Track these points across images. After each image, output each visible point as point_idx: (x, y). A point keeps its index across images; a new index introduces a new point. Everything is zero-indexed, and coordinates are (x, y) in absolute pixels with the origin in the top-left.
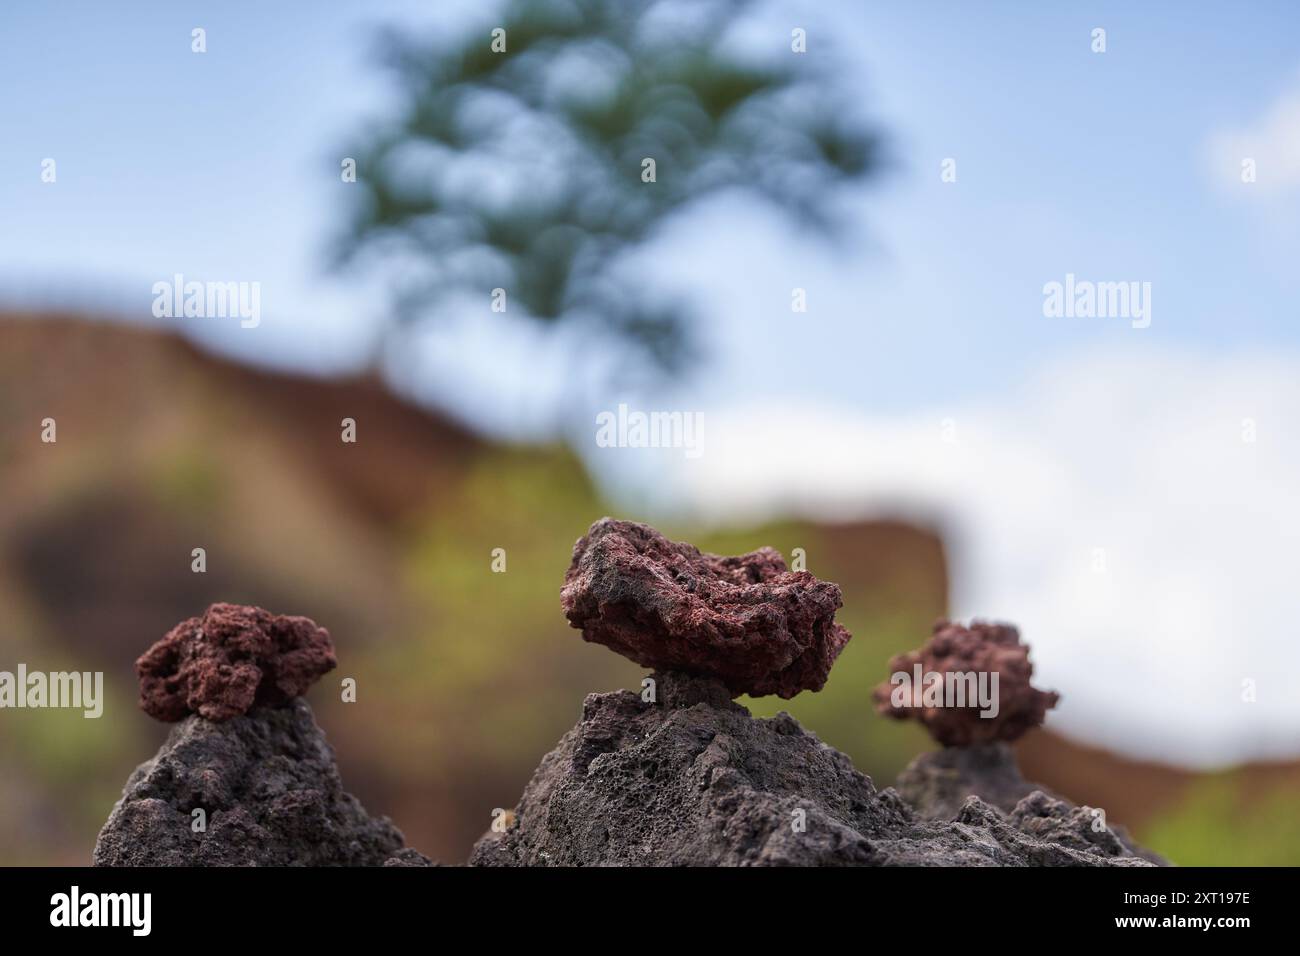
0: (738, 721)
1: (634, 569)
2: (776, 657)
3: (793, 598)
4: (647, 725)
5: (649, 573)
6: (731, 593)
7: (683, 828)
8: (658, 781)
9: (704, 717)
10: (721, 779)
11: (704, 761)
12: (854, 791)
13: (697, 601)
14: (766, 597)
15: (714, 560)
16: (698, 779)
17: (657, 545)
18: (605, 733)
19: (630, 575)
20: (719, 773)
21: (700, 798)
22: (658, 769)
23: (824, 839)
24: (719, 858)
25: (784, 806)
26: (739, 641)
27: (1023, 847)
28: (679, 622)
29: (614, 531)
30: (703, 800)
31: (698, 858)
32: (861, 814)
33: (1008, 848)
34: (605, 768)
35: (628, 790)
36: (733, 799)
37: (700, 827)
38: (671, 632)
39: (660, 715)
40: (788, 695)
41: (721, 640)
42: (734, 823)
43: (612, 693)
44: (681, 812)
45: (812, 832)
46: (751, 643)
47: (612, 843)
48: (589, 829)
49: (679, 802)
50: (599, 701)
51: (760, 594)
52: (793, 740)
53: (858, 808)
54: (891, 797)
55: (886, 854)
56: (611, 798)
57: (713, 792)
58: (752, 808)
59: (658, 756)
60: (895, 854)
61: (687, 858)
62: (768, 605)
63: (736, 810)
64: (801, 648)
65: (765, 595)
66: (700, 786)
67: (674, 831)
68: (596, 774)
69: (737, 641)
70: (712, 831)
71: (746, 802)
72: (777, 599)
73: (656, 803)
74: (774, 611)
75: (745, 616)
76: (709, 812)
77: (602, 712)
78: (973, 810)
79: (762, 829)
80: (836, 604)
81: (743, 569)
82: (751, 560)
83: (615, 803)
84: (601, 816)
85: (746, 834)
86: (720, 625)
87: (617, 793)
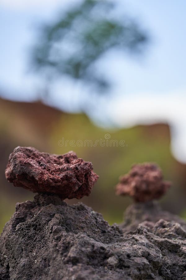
0: (63, 209)
1: (25, 163)
2: (73, 187)
3: (76, 168)
4: (34, 212)
5: (30, 164)
6: (57, 168)
7: (45, 246)
8: (38, 231)
9: (52, 208)
10: (56, 229)
11: (51, 223)
12: (102, 226)
13: (46, 172)
14: (68, 169)
15: (55, 157)
16: (49, 230)
17: (34, 154)
18: (22, 216)
19: (24, 165)
20: (55, 227)
21: (50, 236)
22: (37, 227)
23: (89, 247)
24: (56, 256)
25: (75, 238)
26: (60, 184)
27: (156, 241)
28: (40, 179)
29: (21, 151)
30: (51, 237)
31: (49, 257)
32: (105, 234)
33: (151, 242)
34: (21, 228)
35: (28, 235)
36: (60, 236)
37: (50, 246)
38: (39, 183)
39: (39, 208)
40: (79, 198)
41: (54, 184)
42: (60, 245)
43: (24, 202)
44: (44, 241)
45: (85, 245)
46: (64, 184)
47: (24, 252)
48: (17, 248)
49: (44, 237)
50: (20, 205)
51: (66, 168)
52: (81, 213)
53: (104, 232)
54: (115, 227)
55: (109, 250)
56: (23, 237)
57: (53, 234)
58: (65, 239)
59: (37, 223)
60: (112, 250)
61: (46, 257)
62: (68, 171)
63: (61, 240)
64: (81, 184)
65: (67, 168)
66: (50, 232)
67: (42, 247)
68: (18, 230)
69: (59, 184)
70: (53, 247)
71: (63, 237)
72: (71, 169)
73: (37, 238)
74: (70, 173)
75: (62, 175)
76: (52, 241)
77: (20, 209)
78: (140, 229)
79: (68, 246)
80: (91, 169)
81: (63, 159)
82: (66, 156)
83: (24, 239)
84: (20, 243)
85: (63, 248)
86: (53, 179)
87: (25, 236)
